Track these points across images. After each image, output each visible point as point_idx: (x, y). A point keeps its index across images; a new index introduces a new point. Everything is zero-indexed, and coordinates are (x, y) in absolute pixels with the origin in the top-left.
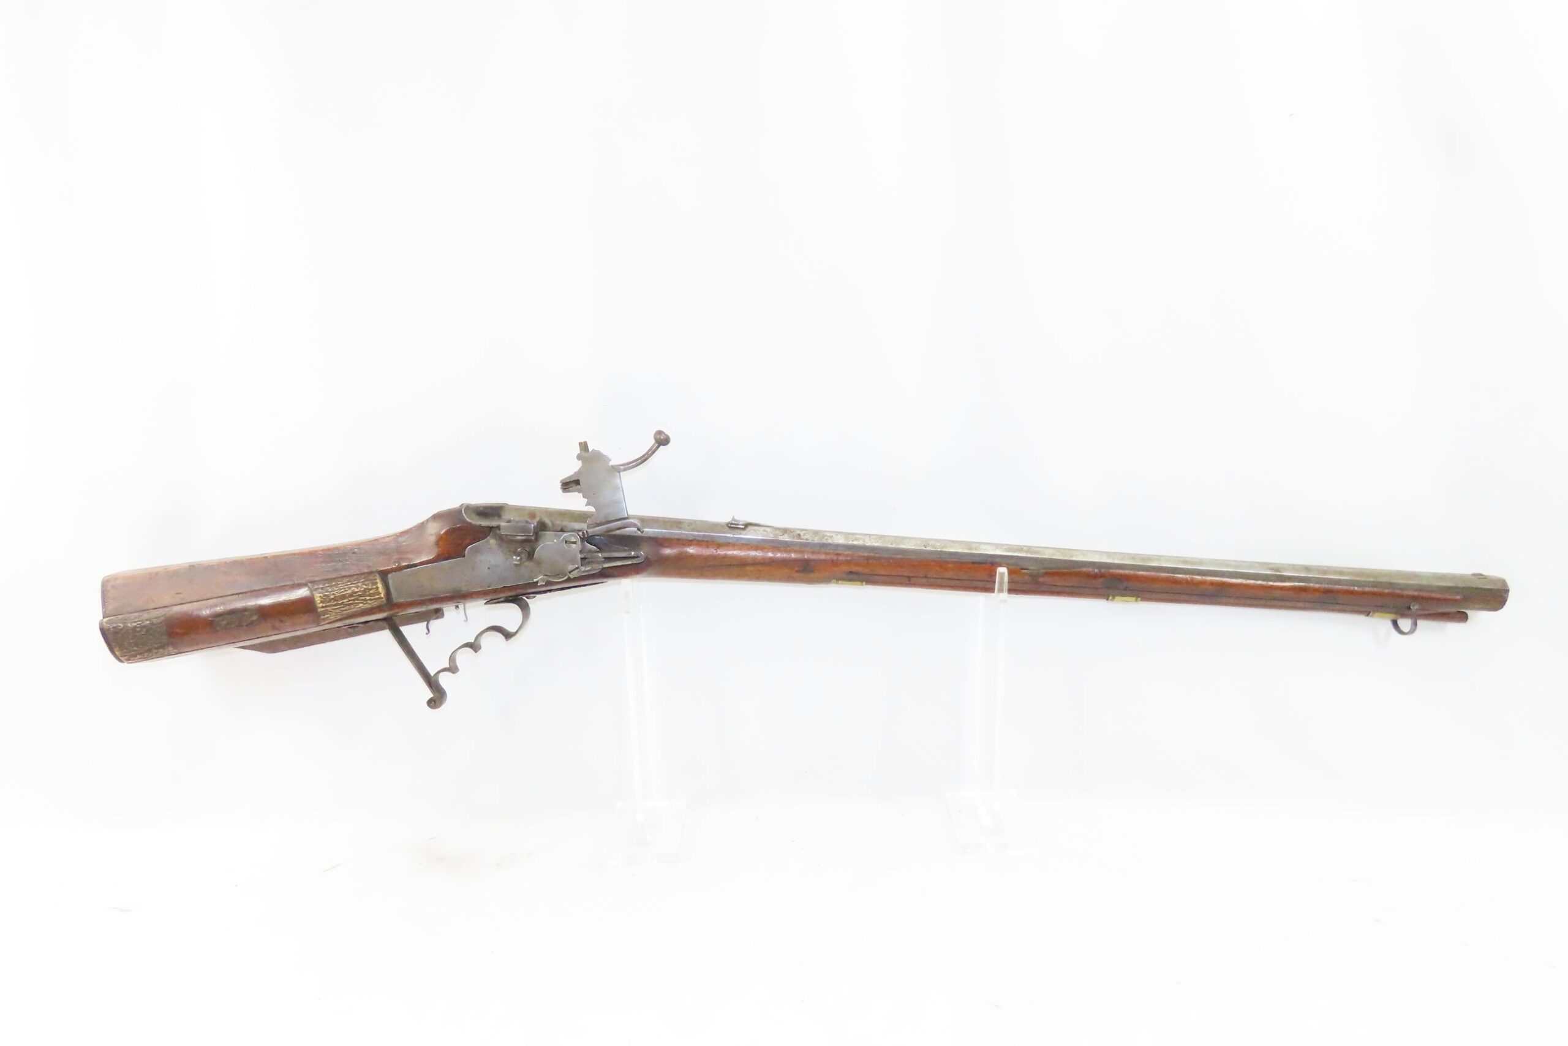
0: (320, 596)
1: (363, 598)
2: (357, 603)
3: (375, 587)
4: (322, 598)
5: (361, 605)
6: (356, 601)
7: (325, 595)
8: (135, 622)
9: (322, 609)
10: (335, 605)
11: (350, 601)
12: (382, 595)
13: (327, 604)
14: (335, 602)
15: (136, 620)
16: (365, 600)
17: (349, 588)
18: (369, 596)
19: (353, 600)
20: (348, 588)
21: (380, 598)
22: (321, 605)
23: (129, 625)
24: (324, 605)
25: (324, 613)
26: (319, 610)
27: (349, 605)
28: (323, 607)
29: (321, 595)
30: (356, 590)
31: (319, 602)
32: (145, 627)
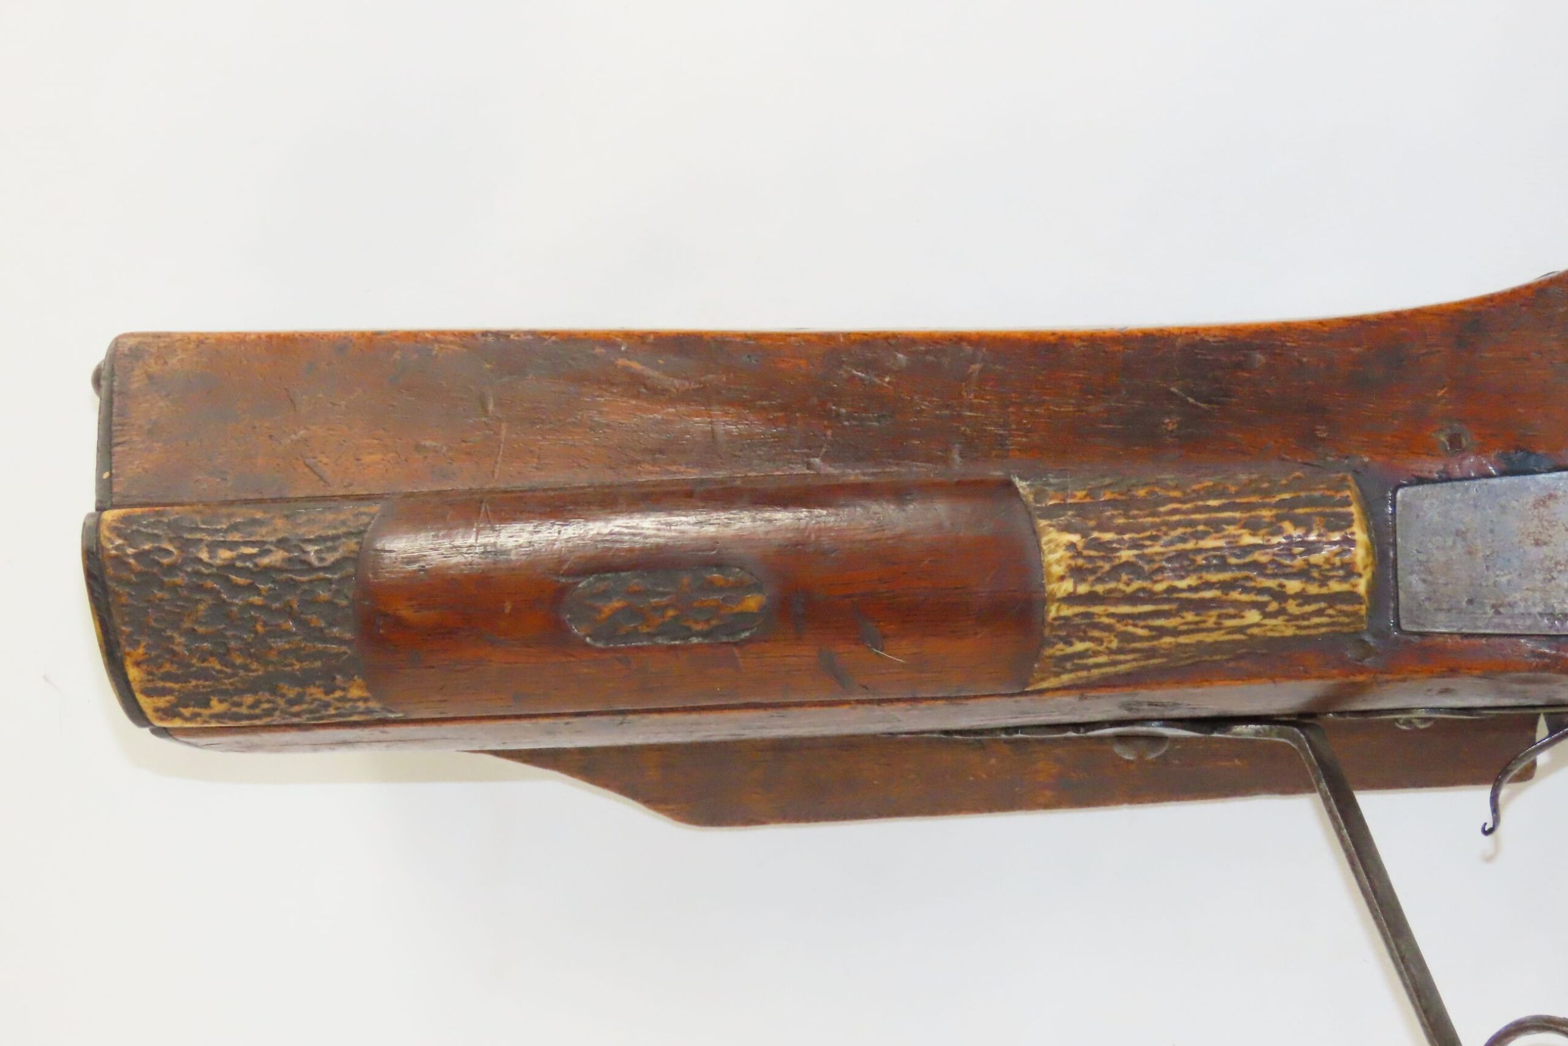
0: (1072, 546)
1: (1271, 583)
2: (1235, 604)
3: (1336, 537)
4: (1079, 554)
5: (1253, 616)
6: (1235, 595)
7: (1098, 545)
8: (232, 545)
9: (1067, 611)
10: (1132, 599)
11: (1209, 585)
12: (1362, 586)
13: (1100, 588)
14: (1136, 585)
15: (236, 537)
16: (1280, 595)
17: (1216, 526)
18: (1304, 574)
19: (1226, 586)
20: (1206, 523)
21: (1352, 597)
22: (1067, 586)
23: (204, 556)
24: (1083, 589)
25: (1071, 630)
26: (1053, 611)
27: (1202, 606)
28: (1071, 599)
29: (1075, 538)
30: (1248, 539)
31: (1058, 570)
32: (266, 572)
